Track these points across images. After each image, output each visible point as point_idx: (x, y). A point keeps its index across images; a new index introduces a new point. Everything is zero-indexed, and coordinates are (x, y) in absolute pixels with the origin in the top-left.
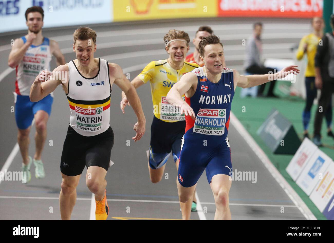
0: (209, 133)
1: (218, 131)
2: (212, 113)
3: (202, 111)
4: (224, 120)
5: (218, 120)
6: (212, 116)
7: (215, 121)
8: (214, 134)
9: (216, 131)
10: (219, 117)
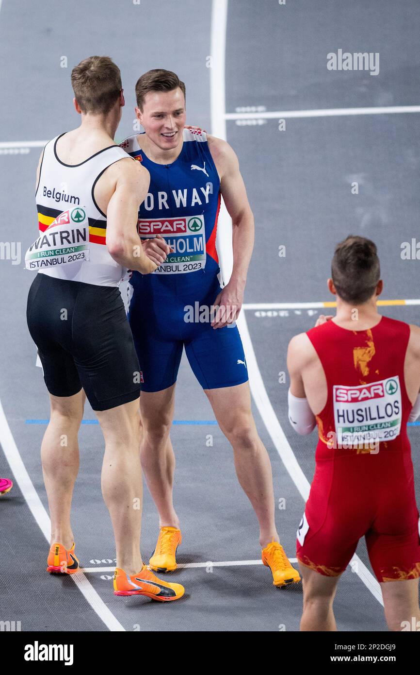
0: (174, 269)
1: (193, 263)
2: (173, 227)
3: (148, 224)
4: (200, 238)
5: (188, 240)
6: (174, 232)
7: (181, 244)
8: (184, 270)
9: (188, 263)
10: (189, 233)
